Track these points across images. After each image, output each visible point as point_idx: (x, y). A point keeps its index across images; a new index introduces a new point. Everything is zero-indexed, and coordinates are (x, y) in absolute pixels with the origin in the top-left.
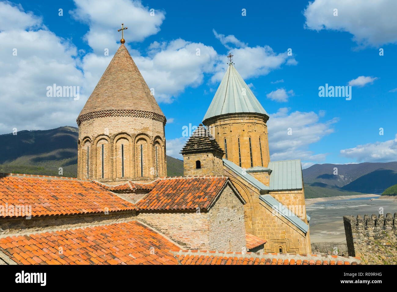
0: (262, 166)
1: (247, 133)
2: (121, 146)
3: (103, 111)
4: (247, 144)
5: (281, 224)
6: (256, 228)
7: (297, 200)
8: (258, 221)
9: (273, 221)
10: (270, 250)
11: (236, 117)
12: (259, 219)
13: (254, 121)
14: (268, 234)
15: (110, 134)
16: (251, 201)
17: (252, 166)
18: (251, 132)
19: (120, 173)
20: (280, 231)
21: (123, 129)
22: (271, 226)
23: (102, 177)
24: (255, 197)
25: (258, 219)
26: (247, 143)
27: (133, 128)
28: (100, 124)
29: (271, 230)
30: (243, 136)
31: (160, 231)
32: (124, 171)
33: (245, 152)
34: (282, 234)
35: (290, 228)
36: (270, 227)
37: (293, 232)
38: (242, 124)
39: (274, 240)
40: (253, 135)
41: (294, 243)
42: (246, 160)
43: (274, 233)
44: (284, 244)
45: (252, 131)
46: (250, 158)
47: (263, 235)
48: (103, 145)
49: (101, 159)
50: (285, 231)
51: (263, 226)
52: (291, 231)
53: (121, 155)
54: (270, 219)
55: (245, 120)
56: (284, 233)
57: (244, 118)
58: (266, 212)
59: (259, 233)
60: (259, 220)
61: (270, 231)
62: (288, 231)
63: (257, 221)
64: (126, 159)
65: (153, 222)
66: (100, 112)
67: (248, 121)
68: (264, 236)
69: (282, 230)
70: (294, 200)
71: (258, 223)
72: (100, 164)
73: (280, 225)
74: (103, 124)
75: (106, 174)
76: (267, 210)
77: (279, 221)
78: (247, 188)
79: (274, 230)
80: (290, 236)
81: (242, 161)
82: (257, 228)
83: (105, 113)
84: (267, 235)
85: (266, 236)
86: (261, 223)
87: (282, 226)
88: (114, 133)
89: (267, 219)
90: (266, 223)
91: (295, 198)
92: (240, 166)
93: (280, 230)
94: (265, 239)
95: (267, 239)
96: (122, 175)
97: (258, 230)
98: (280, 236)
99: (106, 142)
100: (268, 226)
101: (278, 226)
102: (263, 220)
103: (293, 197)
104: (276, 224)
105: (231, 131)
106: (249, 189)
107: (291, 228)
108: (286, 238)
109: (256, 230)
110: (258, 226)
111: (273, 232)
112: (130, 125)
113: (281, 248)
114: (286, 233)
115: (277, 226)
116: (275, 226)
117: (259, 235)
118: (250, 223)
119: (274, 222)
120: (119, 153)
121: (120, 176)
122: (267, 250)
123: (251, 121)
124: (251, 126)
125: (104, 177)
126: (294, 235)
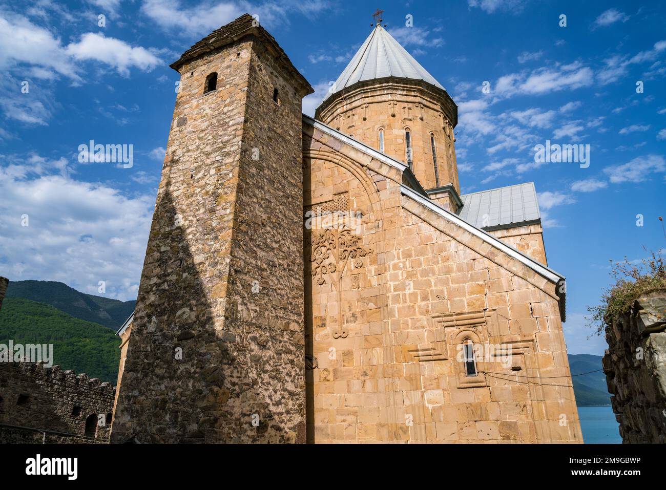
1: (400, 122)
4: (399, 144)
5: (466, 261)
6: (389, 283)
8: (396, 261)
9: (444, 254)
10: (432, 352)
11: (375, 90)
12: (398, 253)
13: (419, 100)
14: (425, 298)
16: (377, 207)
18: (410, 120)
20: (466, 285)
22: (437, 273)
24: (388, 192)
25: (395, 253)
29: (436, 285)
30: (390, 126)
34: (472, 293)
35: (500, 274)
36: (434, 274)
37: (510, 282)
38: (389, 103)
39: (446, 319)
40: (416, 129)
41: (517, 323)
43: (446, 293)
44: (480, 328)
45: (414, 119)
47: (408, 303)
50: (481, 283)
51: (410, 276)
52: (504, 282)
54: (433, 251)
55: (398, 96)
56: (480, 290)
57: (394, 92)
58: (420, 231)
59: (396, 299)
60: (399, 259)
61: (434, 288)
62: (493, 283)
63: (393, 260)
67: (403, 98)
68: (413, 307)
69: (472, 280)
71: (396, 267)
73: (465, 266)
76: (424, 225)
77: (461, 253)
78: (368, 172)
79: (446, 283)
80: (501, 300)
82: (392, 284)
84: (424, 303)
85: (419, 307)
86: (405, 266)
87: (471, 268)
89: (421, 253)
90: (420, 265)
93: (465, 282)
94: (415, 314)
95: (421, 314)
97: (395, 290)
98: (464, 303)
100: (425, 273)
101: (460, 269)
102: (410, 256)
104: (452, 264)
105: (365, 119)
106: (373, 173)
107: (503, 271)
108: (486, 305)
109: (388, 290)
110: (395, 278)
111: (442, 291)
114: (486, 291)
115: (455, 269)
116: (448, 271)
117: (396, 306)
118: (370, 271)
119: (446, 259)
122: (420, 353)
123: (410, 99)
124: (410, 108)
126: (515, 294)
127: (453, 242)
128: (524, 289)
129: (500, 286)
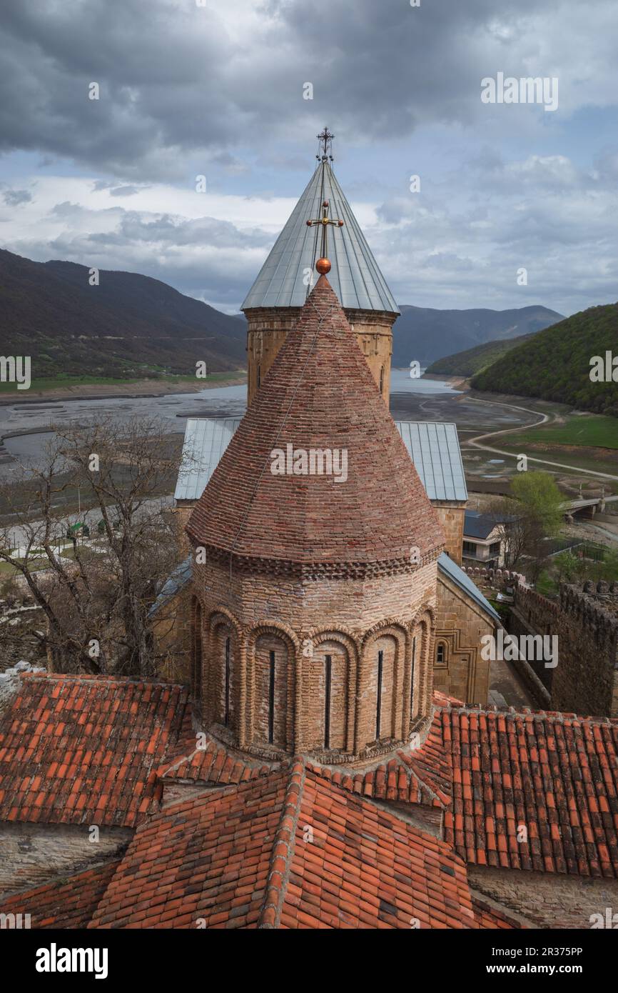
2: (377, 656)
3: (338, 564)
5: (449, 599)
7: (453, 522)
13: (378, 329)
15: (357, 630)
19: (370, 732)
21: (389, 612)
23: (323, 745)
27: (409, 606)
28: (324, 599)
31: (518, 911)
32: (381, 723)
34: (449, 619)
35: (467, 610)
37: (471, 616)
41: (470, 637)
44: (449, 638)
45: (370, 354)
48: (328, 658)
49: (323, 696)
50: (455, 613)
52: (468, 615)
53: (376, 682)
56: (453, 617)
62: (461, 615)
64: (385, 691)
65: (498, 889)
66: (330, 565)
70: (447, 522)
72: (318, 711)
74: (334, 599)
75: (335, 738)
77: (446, 594)
80: (464, 624)
83: (343, 570)
87: (451, 603)
88: (367, 629)
91: (449, 518)
96: (375, 736)
98: (443, 623)
99: (340, 652)
103: (444, 516)
107: (469, 609)
108: (455, 627)
112: (404, 597)
113: (441, 645)
114: (457, 618)
120: (372, 677)
121: (371, 737)
123: (370, 330)
124: (369, 342)
125: (330, 745)
126: (472, 623)
127: (442, 586)
128: (478, 621)
129: (465, 617)
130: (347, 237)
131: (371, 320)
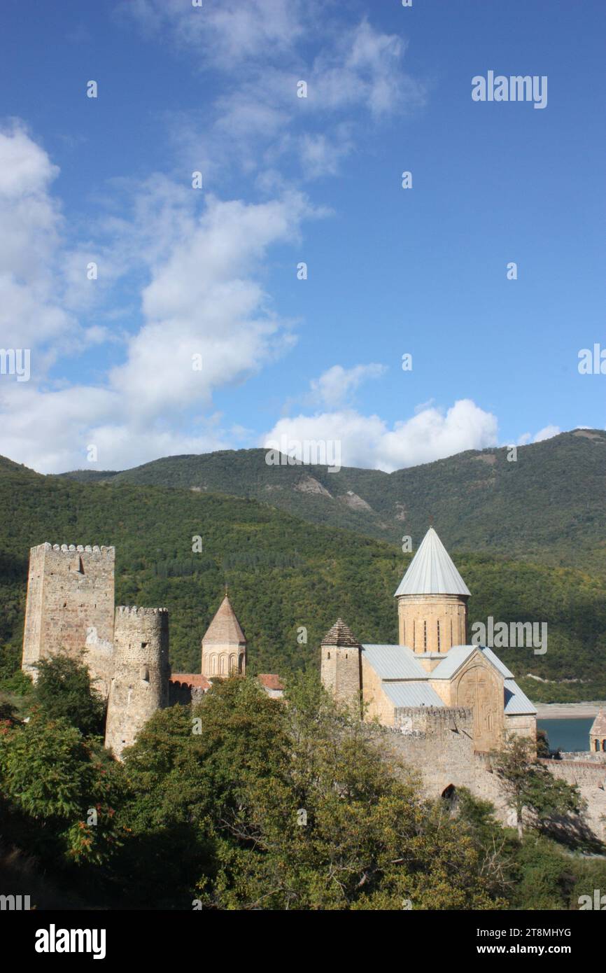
0: (439, 651)
11: (411, 598)
17: (425, 650)
26: (422, 626)
30: (417, 619)
33: (420, 636)
40: (428, 618)
42: (420, 645)
46: (423, 642)
55: (422, 601)
67: (424, 602)
81: (416, 646)
91: (445, 687)
92: (414, 650)
123: (428, 602)
130: (426, 561)
131: (427, 598)
